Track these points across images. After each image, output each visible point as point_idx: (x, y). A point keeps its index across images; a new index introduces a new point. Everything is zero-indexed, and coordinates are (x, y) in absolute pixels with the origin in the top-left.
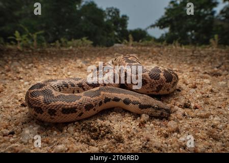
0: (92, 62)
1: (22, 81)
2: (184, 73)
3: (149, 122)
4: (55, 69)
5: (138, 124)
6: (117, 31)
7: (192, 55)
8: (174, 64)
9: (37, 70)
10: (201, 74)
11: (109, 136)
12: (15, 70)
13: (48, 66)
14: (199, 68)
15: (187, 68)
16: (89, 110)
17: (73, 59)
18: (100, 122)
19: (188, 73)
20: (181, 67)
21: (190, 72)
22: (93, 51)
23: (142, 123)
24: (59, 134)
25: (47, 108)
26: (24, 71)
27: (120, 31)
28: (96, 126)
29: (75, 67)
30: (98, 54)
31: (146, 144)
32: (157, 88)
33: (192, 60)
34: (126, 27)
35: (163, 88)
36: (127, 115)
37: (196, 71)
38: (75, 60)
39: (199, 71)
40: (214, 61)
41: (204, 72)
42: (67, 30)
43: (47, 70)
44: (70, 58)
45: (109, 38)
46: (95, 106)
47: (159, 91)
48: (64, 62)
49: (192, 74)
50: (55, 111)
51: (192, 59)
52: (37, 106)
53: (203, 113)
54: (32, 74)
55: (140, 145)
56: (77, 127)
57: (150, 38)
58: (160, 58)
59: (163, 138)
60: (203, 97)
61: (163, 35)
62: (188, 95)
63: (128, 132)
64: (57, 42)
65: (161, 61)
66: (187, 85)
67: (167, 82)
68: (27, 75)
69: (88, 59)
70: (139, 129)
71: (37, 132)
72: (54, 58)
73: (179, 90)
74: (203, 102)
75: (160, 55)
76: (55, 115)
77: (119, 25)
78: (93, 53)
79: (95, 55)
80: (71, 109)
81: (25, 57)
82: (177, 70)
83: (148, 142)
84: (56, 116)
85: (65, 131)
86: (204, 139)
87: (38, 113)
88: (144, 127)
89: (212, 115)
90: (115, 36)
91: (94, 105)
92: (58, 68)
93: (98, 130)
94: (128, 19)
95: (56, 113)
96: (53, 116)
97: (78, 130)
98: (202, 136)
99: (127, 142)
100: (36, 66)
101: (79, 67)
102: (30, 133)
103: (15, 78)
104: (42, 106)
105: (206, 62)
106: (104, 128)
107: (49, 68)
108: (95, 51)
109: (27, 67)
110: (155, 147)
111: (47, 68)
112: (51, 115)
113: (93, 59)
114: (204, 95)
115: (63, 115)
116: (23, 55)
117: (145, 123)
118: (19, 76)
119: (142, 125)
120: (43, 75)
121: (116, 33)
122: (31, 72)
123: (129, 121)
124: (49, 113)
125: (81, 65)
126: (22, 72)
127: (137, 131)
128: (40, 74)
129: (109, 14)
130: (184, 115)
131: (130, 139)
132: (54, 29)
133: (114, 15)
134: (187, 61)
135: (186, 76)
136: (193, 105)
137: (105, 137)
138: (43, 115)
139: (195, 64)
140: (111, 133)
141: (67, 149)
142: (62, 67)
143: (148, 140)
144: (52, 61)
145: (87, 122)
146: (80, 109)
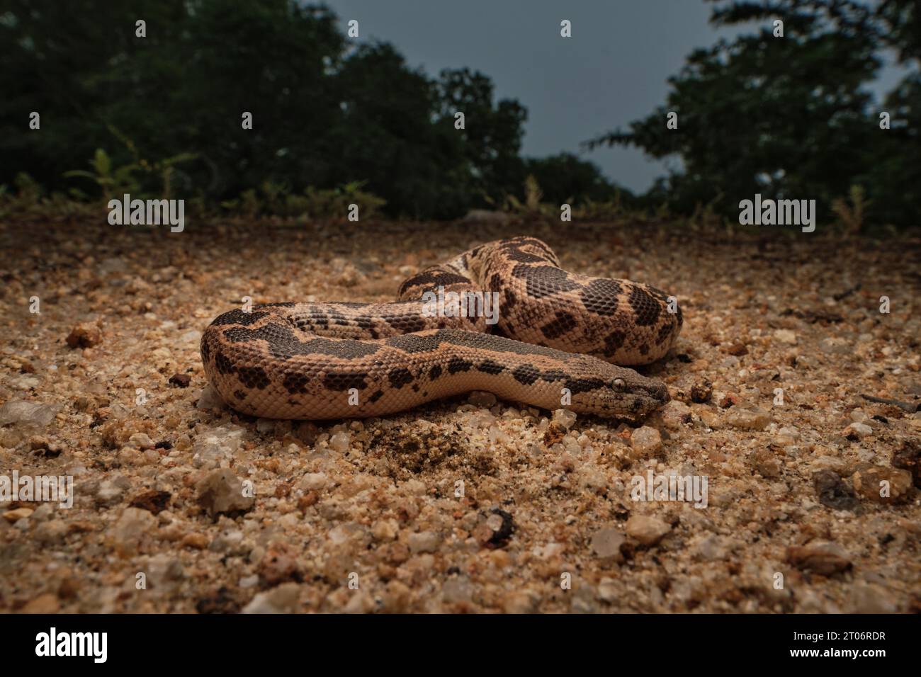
0: (388, 268)
1: (150, 316)
2: (715, 312)
3: (574, 432)
4: (260, 284)
5: (542, 435)
6: (478, 163)
7: (755, 257)
8: (684, 283)
9: (197, 287)
10: (771, 316)
11: (455, 459)
12: (119, 285)
13: (232, 276)
14: (772, 298)
15: (731, 298)
16: (399, 387)
17: (317, 257)
18: (425, 425)
19: (727, 312)
20: (706, 293)
21: (737, 308)
22: (389, 232)
23: (554, 433)
24: (306, 450)
25: (281, 372)
26: (151, 288)
27: (489, 161)
28: (414, 435)
29: (331, 283)
30: (407, 243)
31: (561, 480)
32: (606, 340)
33: (752, 272)
34: (517, 147)
35: (627, 341)
36: (509, 413)
37: (758, 306)
38: (327, 261)
39: (768, 307)
40: (832, 279)
41: (783, 309)
42: (281, 152)
43: (230, 288)
44: (305, 253)
45: (446, 189)
46: (418, 377)
47: (614, 350)
48: (286, 264)
49: (741, 315)
50: (306, 380)
51: (753, 267)
52: (249, 364)
53: (746, 417)
54: (183, 298)
55: (545, 481)
56: (360, 436)
57: (606, 191)
58: (637, 263)
59: (614, 470)
60: (760, 378)
61: (660, 181)
62: (713, 373)
63: (512, 453)
64: (249, 195)
65: (639, 273)
66: (715, 344)
67: (638, 322)
68: (165, 301)
69: (374, 259)
70: (544, 449)
71: (239, 442)
72: (247, 252)
73: (685, 359)
74: (755, 391)
75: (637, 251)
76: (304, 391)
77: (487, 139)
78: (390, 238)
79: (396, 245)
80: (353, 376)
81: (141, 247)
82: (692, 300)
83: (569, 475)
84: (307, 396)
85: (325, 444)
86: (735, 476)
87: (250, 386)
88: (561, 442)
89: (776, 422)
90: (473, 180)
91: (414, 373)
92: (270, 283)
93: (422, 446)
94: (525, 118)
95: (306, 386)
96: (296, 396)
97: (360, 445)
98: (730, 469)
99: (507, 475)
100: (190, 273)
101: (343, 283)
102: (222, 445)
103: (126, 308)
104: (265, 364)
105: (801, 281)
106: (440, 439)
107: (238, 282)
108: (395, 233)
109: (156, 277)
110: (589, 486)
111: (228, 280)
112: (292, 391)
113: (389, 258)
114: (763, 373)
115: (325, 392)
116: (129, 239)
117: (565, 432)
118: (139, 301)
119: (553, 437)
120: (220, 301)
121: (475, 172)
122: (175, 292)
123: (516, 428)
124: (286, 384)
125: (353, 275)
126: (144, 290)
127: (537, 452)
128: (210, 299)
129: (449, 96)
130: (687, 419)
131: (516, 468)
132: (233, 145)
133: (469, 98)
134: (733, 275)
135: (719, 319)
136: (720, 396)
137: (443, 464)
138: (265, 392)
139: (763, 285)
140: (461, 452)
141: (333, 484)
142: (281, 278)
143: (569, 470)
144: (240, 262)
145: (388, 425)
146: (376, 380)
